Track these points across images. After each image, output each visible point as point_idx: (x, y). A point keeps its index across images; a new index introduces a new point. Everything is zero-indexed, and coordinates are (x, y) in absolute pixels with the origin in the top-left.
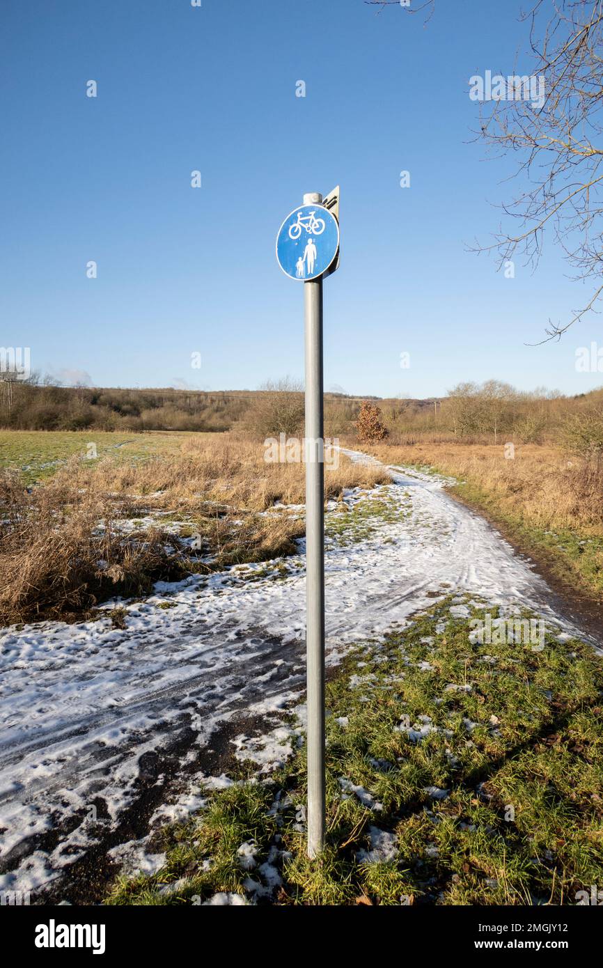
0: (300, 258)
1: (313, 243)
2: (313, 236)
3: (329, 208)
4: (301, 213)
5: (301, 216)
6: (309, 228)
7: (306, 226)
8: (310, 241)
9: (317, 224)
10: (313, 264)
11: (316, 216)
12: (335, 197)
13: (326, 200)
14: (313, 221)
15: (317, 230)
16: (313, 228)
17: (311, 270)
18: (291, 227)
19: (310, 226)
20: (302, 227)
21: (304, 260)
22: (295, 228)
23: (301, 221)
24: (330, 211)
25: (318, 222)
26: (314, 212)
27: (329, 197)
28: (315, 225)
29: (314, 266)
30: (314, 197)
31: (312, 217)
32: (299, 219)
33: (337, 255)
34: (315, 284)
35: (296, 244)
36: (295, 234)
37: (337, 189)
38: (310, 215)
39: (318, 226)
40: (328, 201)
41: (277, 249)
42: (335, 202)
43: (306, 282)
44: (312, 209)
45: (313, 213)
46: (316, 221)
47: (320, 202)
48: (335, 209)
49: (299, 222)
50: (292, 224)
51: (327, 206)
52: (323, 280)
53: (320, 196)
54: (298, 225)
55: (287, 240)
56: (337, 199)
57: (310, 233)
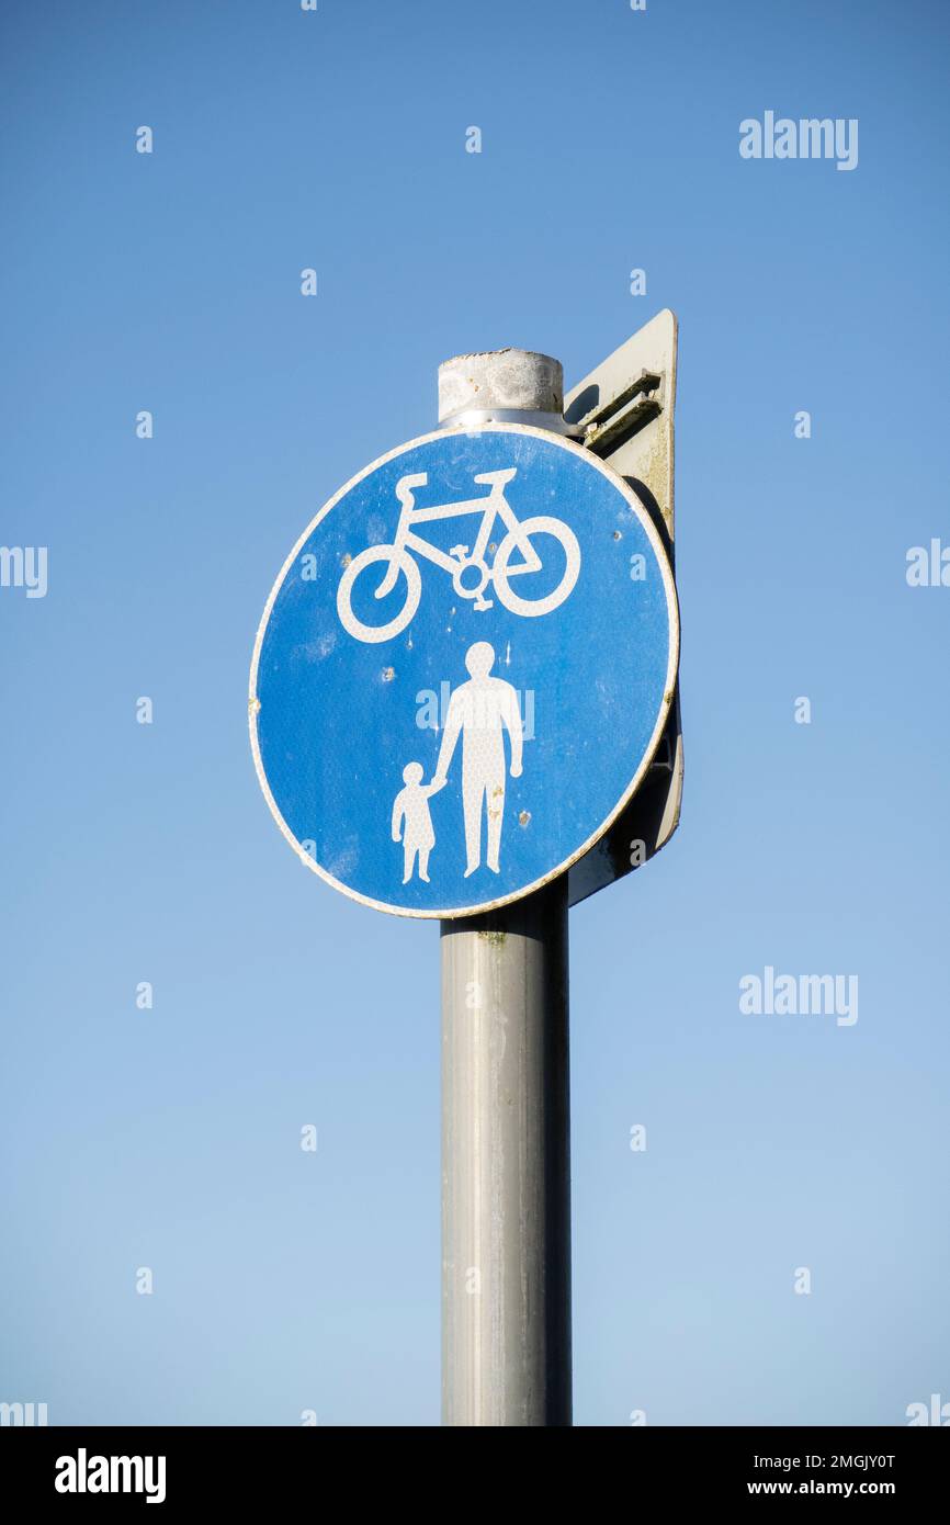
0: (413, 772)
1: (496, 672)
2: (497, 626)
3: (604, 449)
4: (421, 479)
5: (423, 498)
6: (470, 578)
7: (453, 563)
8: (480, 656)
9: (528, 551)
10: (497, 804)
11: (523, 500)
12: (650, 383)
13: (590, 397)
14: (499, 531)
15: (528, 587)
16: (499, 574)
17: (483, 847)
18: (354, 567)
19: (477, 559)
20: (425, 565)
21: (439, 781)
22: (377, 571)
23: (416, 529)
24: (612, 471)
25: (535, 539)
26: (509, 474)
27: (612, 378)
28: (516, 557)
29: (510, 820)
30: (504, 380)
31: (495, 505)
32: (409, 515)
33: (666, 750)
34: (516, 943)
35: (389, 675)
36: (374, 611)
37: (662, 327)
38: (485, 491)
39: (533, 564)
40: (605, 400)
41: (255, 706)
42: (650, 412)
43: (451, 926)
44: (492, 451)
45: (500, 479)
46: (519, 533)
47: (547, 407)
48: (644, 454)
49: (404, 536)
50: (358, 545)
51: (594, 433)
52: (570, 910)
53: (549, 372)
54: (399, 555)
55: (325, 647)
56: (663, 395)
57: (483, 605)
